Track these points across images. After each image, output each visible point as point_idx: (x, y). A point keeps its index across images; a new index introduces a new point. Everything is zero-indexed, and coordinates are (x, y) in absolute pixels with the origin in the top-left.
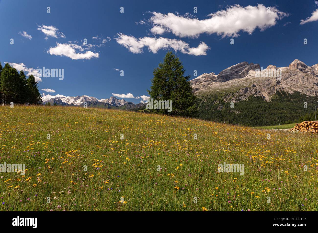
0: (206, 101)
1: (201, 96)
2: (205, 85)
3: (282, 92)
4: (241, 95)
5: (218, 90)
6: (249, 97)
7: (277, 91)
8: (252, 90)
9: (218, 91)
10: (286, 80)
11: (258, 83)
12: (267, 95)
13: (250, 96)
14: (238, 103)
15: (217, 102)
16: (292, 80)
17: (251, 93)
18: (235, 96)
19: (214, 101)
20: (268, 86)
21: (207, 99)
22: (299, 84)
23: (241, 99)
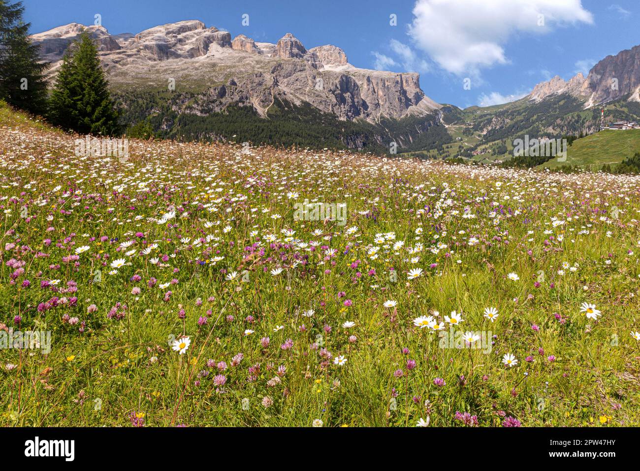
0: (125, 106)
2: (108, 65)
3: (283, 101)
4: (213, 102)
5: (151, 82)
6: (228, 107)
7: (275, 98)
8: (233, 93)
9: (152, 83)
10: (287, 78)
11: (240, 78)
12: (259, 104)
13: (230, 105)
14: (207, 118)
15: (156, 112)
16: (297, 80)
17: (232, 99)
18: (200, 102)
19: (147, 109)
20: (260, 87)
21: (128, 102)
22: (308, 88)
23: (212, 110)
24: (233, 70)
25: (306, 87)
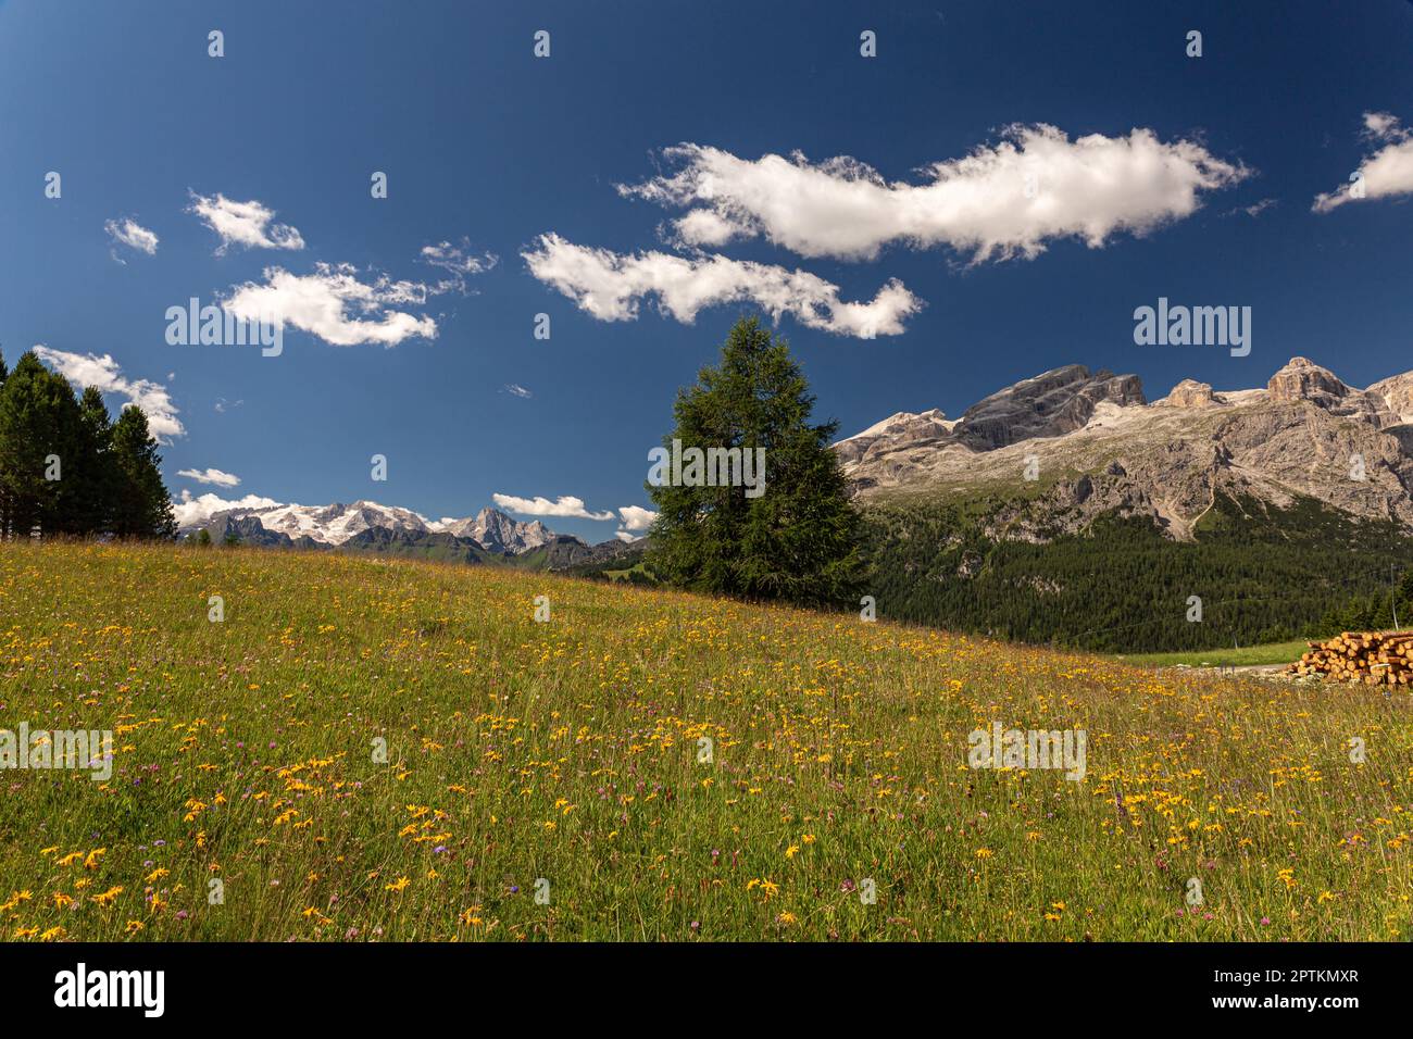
0: (905, 535)
1: (885, 513)
2: (901, 466)
3: (1240, 498)
5: (958, 486)
6: (1095, 520)
7: (1218, 493)
8: (1108, 490)
9: (959, 489)
10: (1256, 445)
11: (1134, 458)
12: (1177, 510)
13: (1101, 517)
14: (1049, 546)
15: (955, 541)
16: (1283, 449)
17: (1106, 503)
18: (1035, 516)
19: (940, 537)
20: (1180, 474)
21: (911, 527)
22: (1315, 464)
23: (1060, 530)
24: (1120, 444)
25: (1309, 462)
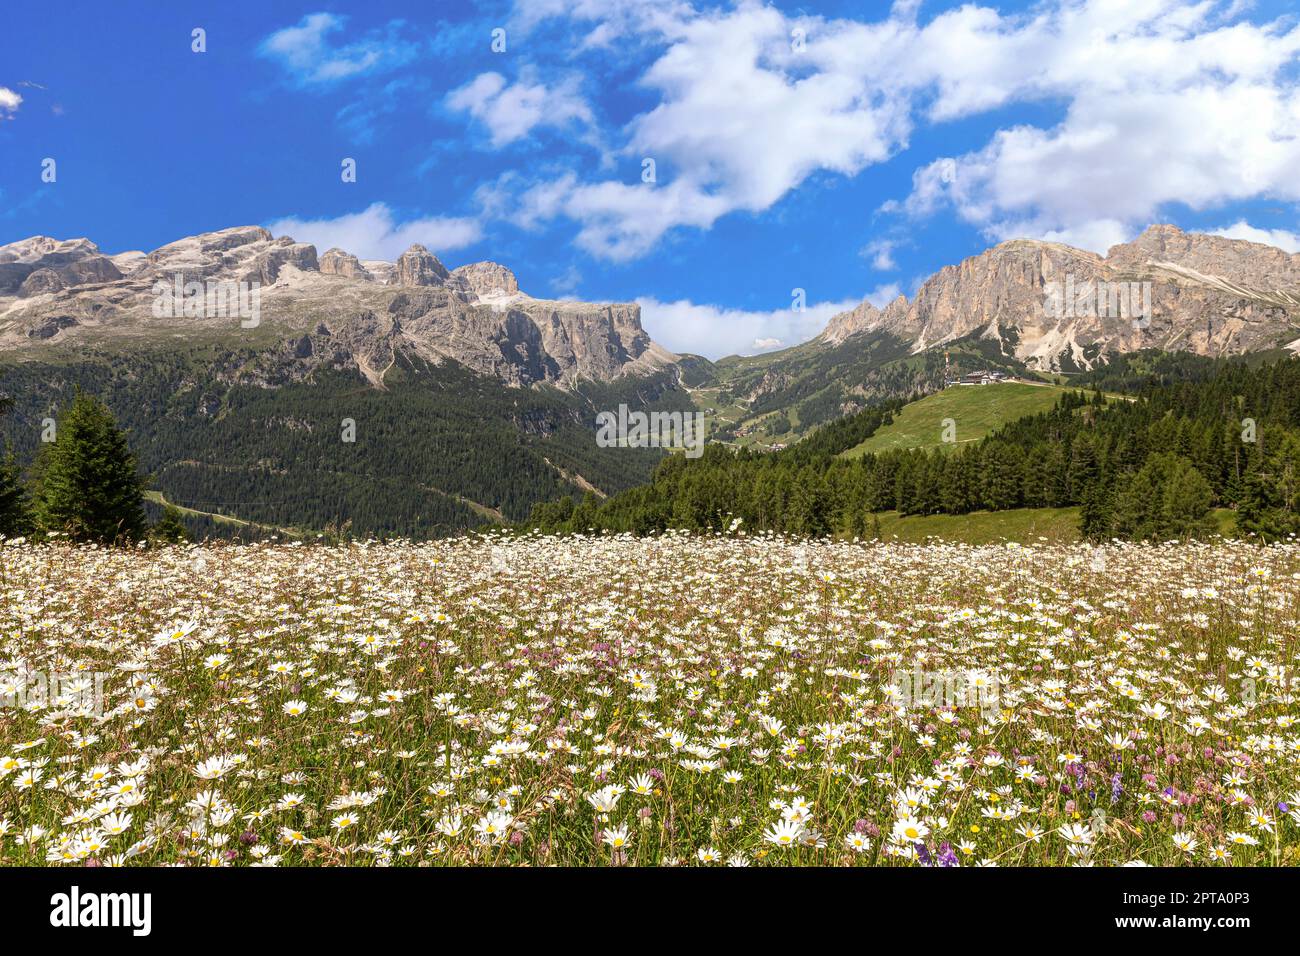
0: (132, 377)
1: (103, 355)
3: (411, 357)
4: (289, 364)
5: (177, 333)
6: (315, 372)
7: (397, 353)
8: (323, 347)
9: (178, 336)
10: (416, 318)
11: (335, 321)
12: (370, 364)
13: (319, 369)
14: (280, 391)
15: (187, 386)
16: (433, 322)
17: (322, 357)
18: (265, 366)
19: (172, 380)
20: (370, 336)
21: (138, 370)
22: (453, 335)
23: (287, 378)
24: (322, 308)
25: (449, 333)
